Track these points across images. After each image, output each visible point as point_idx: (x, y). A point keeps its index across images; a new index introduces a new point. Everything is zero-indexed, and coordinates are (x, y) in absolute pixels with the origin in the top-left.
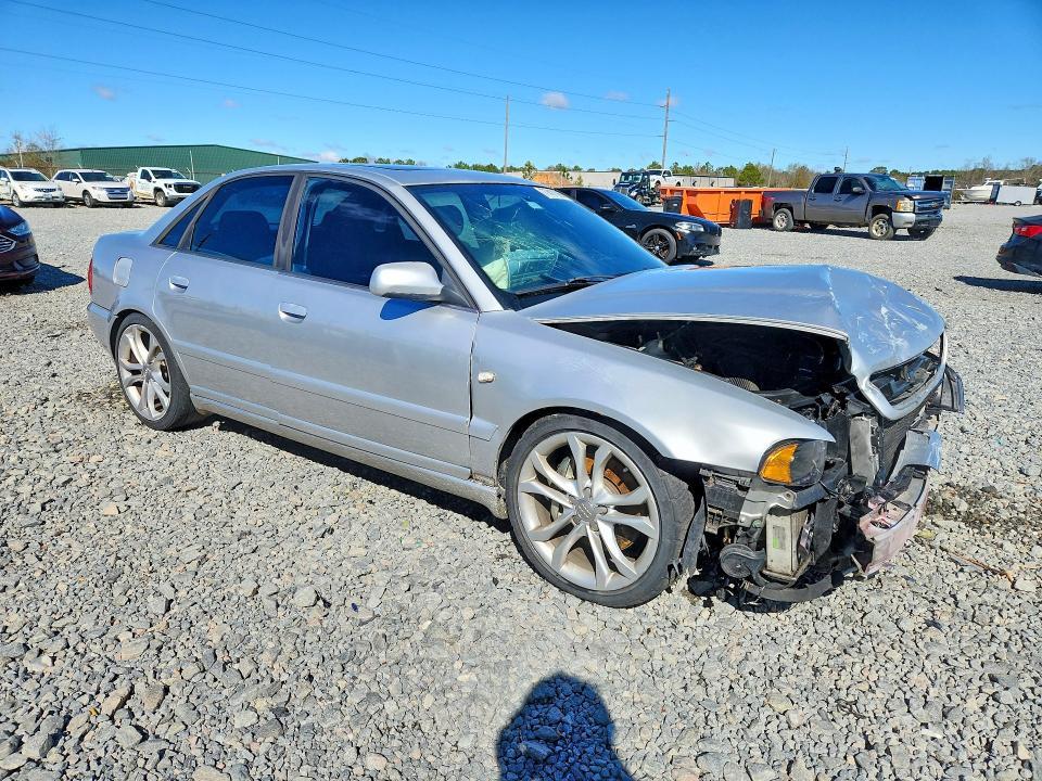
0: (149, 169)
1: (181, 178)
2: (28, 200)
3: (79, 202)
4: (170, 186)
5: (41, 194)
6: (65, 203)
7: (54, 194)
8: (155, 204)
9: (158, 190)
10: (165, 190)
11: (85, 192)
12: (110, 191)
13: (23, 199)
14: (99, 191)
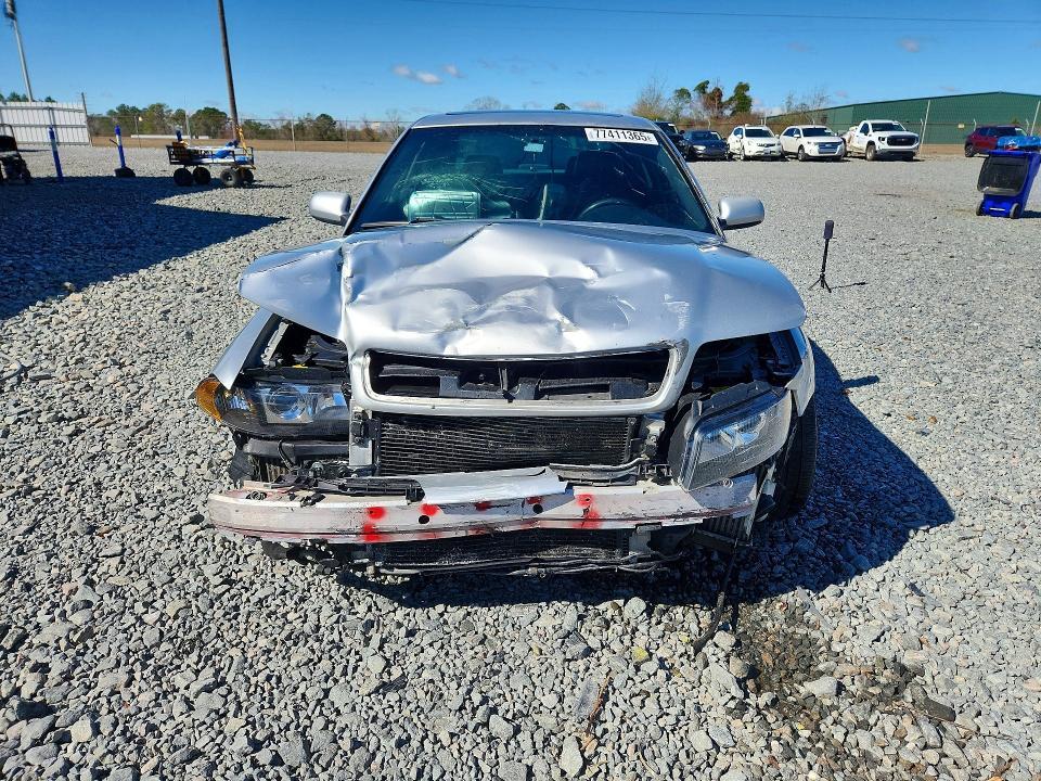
0: (869, 123)
1: (902, 130)
2: (751, 154)
3: (795, 156)
4: (883, 139)
5: (762, 149)
6: (783, 156)
7: (772, 148)
8: (865, 158)
9: (871, 144)
10: (877, 143)
11: (801, 147)
12: (822, 145)
13: (747, 154)
14: (811, 146)
